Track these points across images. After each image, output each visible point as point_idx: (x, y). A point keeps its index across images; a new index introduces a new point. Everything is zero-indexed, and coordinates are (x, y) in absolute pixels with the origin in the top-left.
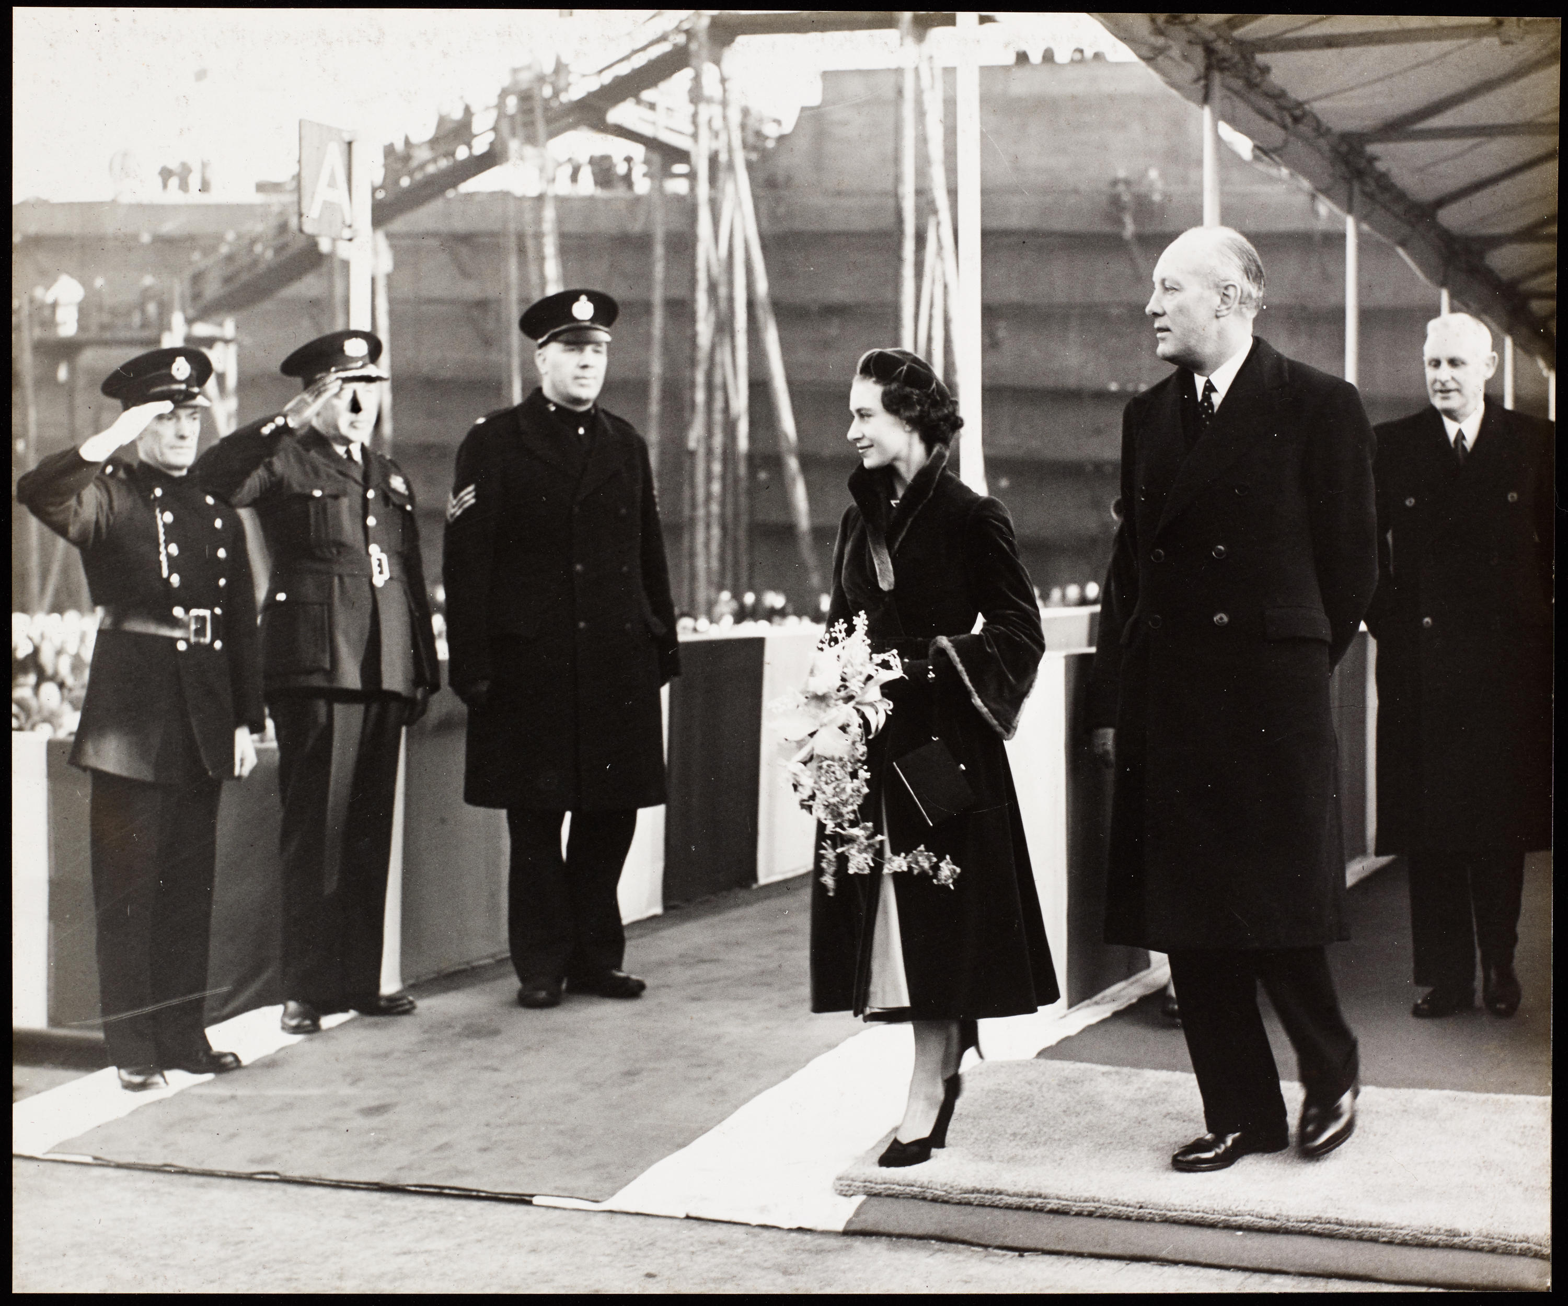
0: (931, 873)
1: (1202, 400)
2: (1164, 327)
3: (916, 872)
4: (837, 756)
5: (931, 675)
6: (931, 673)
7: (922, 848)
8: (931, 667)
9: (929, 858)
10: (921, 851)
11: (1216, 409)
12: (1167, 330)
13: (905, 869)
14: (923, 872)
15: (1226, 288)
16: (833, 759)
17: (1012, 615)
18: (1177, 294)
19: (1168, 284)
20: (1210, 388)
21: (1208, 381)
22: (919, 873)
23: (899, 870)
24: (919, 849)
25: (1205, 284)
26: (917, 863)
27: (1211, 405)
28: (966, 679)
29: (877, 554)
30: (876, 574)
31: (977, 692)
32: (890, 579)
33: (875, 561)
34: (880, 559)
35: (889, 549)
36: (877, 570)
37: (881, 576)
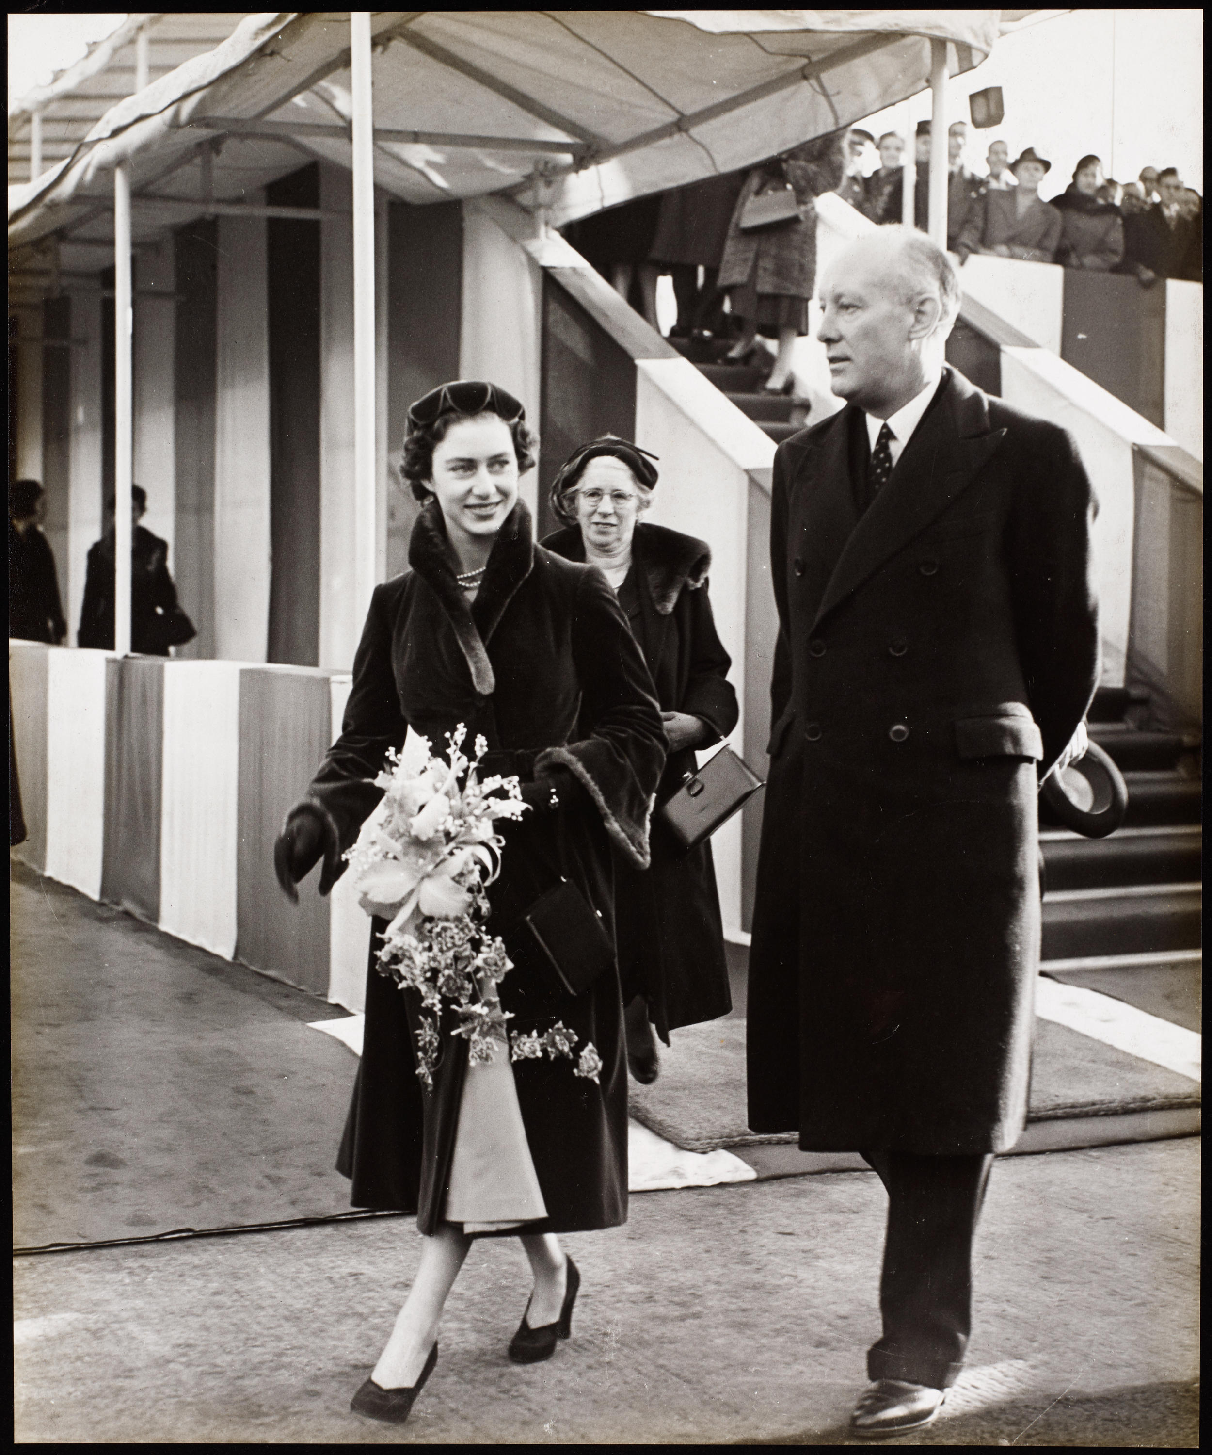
0: (571, 1056)
1: (876, 451)
2: (843, 356)
3: (552, 1056)
4: (452, 915)
5: (555, 800)
6: (554, 797)
7: (560, 1024)
8: (553, 790)
9: (569, 1038)
10: (559, 1029)
11: (895, 461)
12: (846, 359)
13: (539, 1054)
14: (561, 1055)
15: (922, 303)
16: (447, 919)
17: (638, 710)
18: (859, 313)
19: (844, 301)
20: (887, 435)
21: (885, 426)
22: (555, 1058)
23: (532, 1056)
24: (556, 1026)
25: (896, 299)
26: (554, 1044)
27: (889, 457)
28: (601, 800)
29: (471, 649)
30: (470, 674)
31: (613, 814)
32: (492, 679)
33: (468, 658)
34: (476, 655)
35: (483, 641)
36: (473, 670)
37: (478, 677)
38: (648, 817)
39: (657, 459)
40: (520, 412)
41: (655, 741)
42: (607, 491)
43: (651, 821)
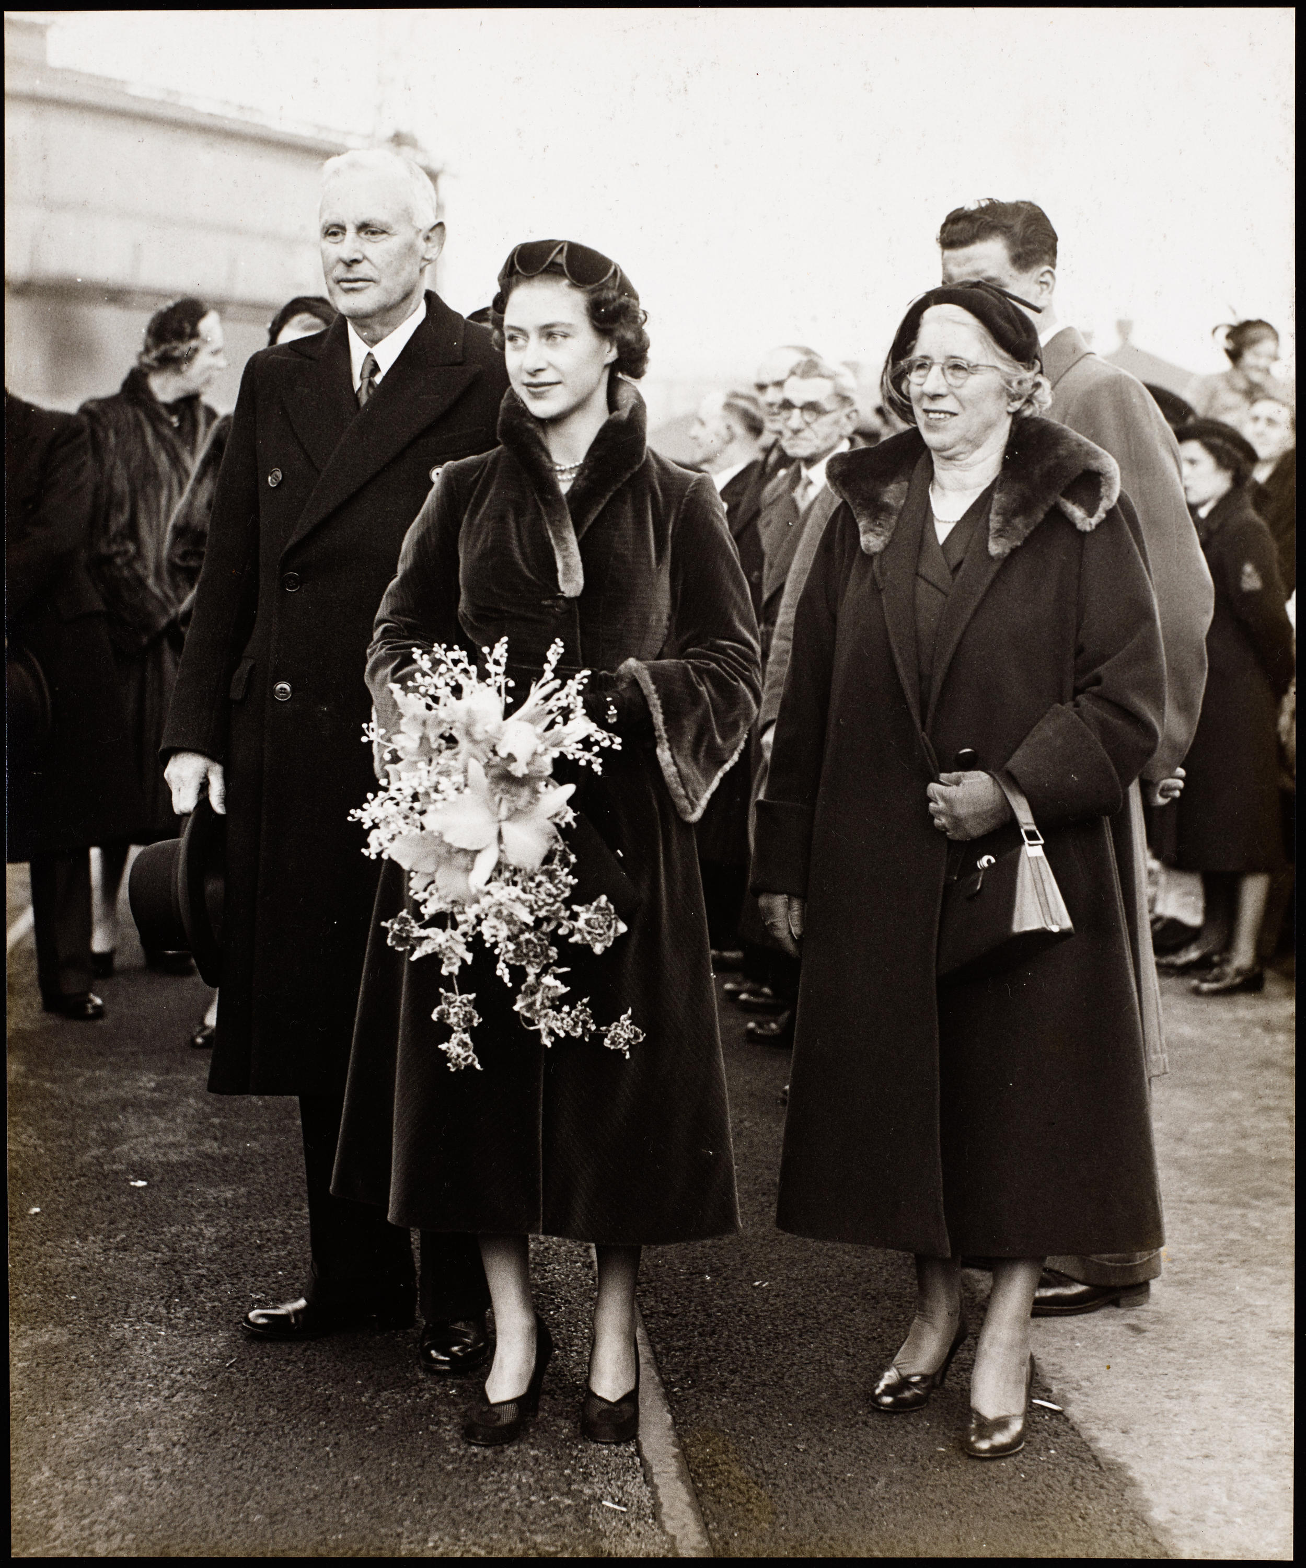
17: (730, 647)
28: (659, 718)
29: (562, 539)
30: (556, 571)
31: (669, 740)
32: (579, 579)
33: (556, 552)
34: (566, 549)
35: (577, 535)
36: (560, 565)
37: (564, 574)
38: (720, 774)
39: (1038, 310)
40: (612, 271)
41: (742, 684)
42: (939, 359)
43: (722, 780)
